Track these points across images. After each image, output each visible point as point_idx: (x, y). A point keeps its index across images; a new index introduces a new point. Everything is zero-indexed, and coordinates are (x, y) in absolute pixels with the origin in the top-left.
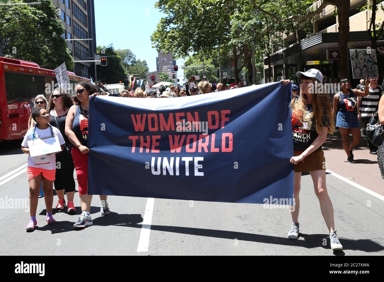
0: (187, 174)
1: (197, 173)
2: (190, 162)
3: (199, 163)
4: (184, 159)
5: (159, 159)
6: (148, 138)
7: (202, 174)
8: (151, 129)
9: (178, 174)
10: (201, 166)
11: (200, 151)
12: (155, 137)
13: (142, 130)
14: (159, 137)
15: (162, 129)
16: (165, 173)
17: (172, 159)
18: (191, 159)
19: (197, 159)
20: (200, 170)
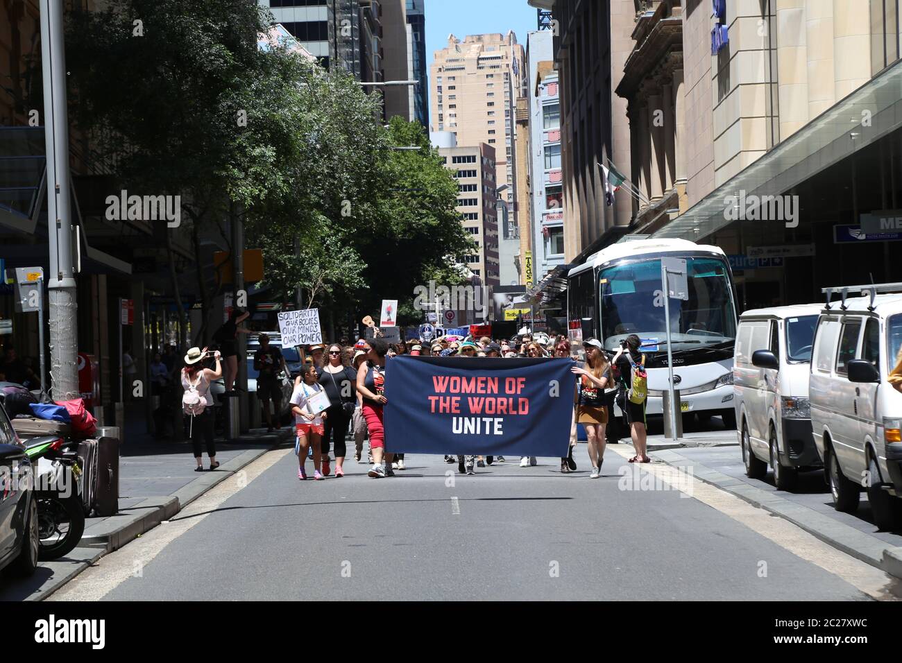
0: (488, 432)
1: (496, 432)
2: (490, 422)
3: (499, 423)
4: (484, 419)
5: (461, 419)
6: (448, 398)
7: (501, 433)
8: (452, 391)
9: (478, 432)
10: (500, 426)
11: (499, 412)
12: (454, 399)
13: (443, 391)
14: (459, 399)
15: (463, 392)
16: (466, 432)
17: (473, 419)
18: (491, 419)
19: (497, 420)
20: (499, 429)
